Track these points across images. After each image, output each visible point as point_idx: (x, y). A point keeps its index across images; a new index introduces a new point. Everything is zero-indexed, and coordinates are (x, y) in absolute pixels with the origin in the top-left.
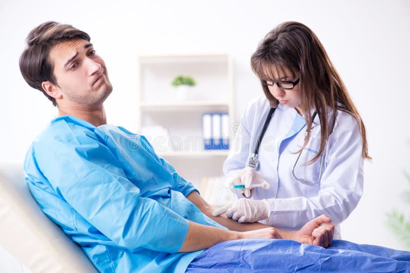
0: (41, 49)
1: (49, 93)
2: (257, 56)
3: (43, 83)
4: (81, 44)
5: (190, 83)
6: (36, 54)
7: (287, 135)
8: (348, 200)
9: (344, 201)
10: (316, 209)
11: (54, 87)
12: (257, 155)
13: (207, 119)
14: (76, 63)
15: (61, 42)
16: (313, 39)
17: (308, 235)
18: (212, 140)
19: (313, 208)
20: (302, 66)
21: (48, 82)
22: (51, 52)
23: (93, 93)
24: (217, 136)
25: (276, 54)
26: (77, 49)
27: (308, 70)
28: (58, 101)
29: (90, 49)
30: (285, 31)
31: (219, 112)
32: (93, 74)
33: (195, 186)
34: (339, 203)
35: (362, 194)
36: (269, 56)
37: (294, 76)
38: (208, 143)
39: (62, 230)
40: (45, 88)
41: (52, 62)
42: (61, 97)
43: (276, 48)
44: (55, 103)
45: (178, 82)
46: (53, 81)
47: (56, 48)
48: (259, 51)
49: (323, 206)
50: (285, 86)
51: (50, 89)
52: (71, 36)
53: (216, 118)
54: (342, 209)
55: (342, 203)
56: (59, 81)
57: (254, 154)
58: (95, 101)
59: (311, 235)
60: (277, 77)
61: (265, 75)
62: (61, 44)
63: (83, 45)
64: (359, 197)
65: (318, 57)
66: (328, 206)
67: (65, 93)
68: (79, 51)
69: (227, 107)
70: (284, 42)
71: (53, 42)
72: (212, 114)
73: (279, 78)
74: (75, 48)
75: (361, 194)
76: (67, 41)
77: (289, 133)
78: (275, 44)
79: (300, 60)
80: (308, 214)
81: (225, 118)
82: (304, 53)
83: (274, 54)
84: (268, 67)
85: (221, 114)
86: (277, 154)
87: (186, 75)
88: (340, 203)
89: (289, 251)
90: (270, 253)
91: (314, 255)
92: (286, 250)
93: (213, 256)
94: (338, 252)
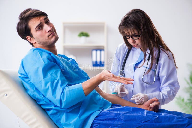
0: (24, 21)
1: (30, 41)
2: (121, 25)
3: (27, 37)
4: (42, 18)
5: (87, 35)
6: (23, 24)
7: (137, 61)
11: (32, 39)
13: (94, 52)
14: (40, 27)
15: (33, 18)
16: (146, 16)
17: (148, 106)
18: (96, 62)
20: (142, 28)
21: (29, 36)
22: (29, 23)
23: (49, 40)
24: (98, 60)
25: (130, 23)
26: (41, 21)
27: (144, 30)
28: (34, 44)
29: (47, 20)
30: (133, 13)
31: (100, 49)
32: (49, 32)
36: (126, 24)
37: (139, 33)
38: (94, 63)
40: (28, 39)
41: (30, 27)
42: (35, 43)
43: (130, 21)
44: (33, 46)
45: (81, 35)
46: (31, 36)
47: (31, 21)
48: (122, 23)
50: (135, 38)
51: (30, 39)
52: (38, 15)
53: (98, 52)
56: (34, 36)
58: (50, 44)
59: (149, 107)
60: (131, 34)
61: (125, 34)
62: (33, 19)
63: (43, 19)
65: (148, 24)
67: (37, 41)
68: (42, 21)
69: (103, 47)
70: (133, 18)
71: (30, 18)
72: (96, 50)
73: (132, 34)
74: (40, 20)
76: (36, 17)
77: (138, 60)
78: (129, 19)
79: (140, 25)
81: (102, 52)
82: (142, 22)
83: (129, 23)
84: (126, 29)
85: (101, 50)
86: (133, 70)
87: (85, 31)
89: (139, 114)
90: (131, 114)
91: (151, 115)
92: (138, 113)
93: (105, 115)
94: (161, 114)
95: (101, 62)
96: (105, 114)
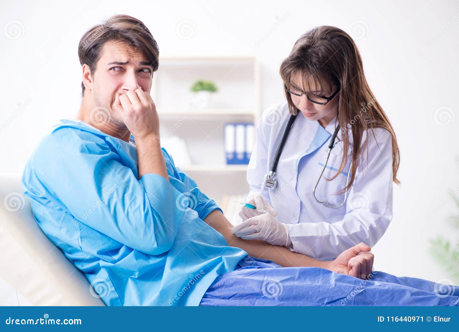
5: (211, 88)
7: (307, 151)
8: (375, 226)
9: (371, 227)
10: (340, 234)
12: (274, 173)
13: (230, 130)
17: (344, 265)
18: (235, 154)
19: (336, 233)
24: (240, 150)
31: (244, 122)
33: (217, 204)
34: (365, 228)
35: (392, 219)
38: (231, 157)
39: (63, 253)
45: (198, 88)
49: (347, 232)
53: (240, 129)
54: (368, 235)
55: (368, 229)
57: (271, 172)
59: (347, 265)
64: (388, 222)
66: (352, 232)
69: (252, 116)
72: (235, 124)
75: (390, 219)
77: (309, 149)
80: (331, 240)
81: (250, 129)
85: (245, 124)
86: (296, 173)
87: (207, 79)
88: (367, 229)
89: (318, 282)
90: (296, 283)
91: (347, 286)
92: (314, 281)
93: (231, 285)
94: (373, 284)
95: (245, 154)
96: (231, 282)
